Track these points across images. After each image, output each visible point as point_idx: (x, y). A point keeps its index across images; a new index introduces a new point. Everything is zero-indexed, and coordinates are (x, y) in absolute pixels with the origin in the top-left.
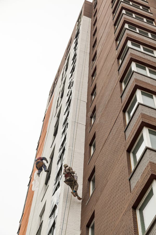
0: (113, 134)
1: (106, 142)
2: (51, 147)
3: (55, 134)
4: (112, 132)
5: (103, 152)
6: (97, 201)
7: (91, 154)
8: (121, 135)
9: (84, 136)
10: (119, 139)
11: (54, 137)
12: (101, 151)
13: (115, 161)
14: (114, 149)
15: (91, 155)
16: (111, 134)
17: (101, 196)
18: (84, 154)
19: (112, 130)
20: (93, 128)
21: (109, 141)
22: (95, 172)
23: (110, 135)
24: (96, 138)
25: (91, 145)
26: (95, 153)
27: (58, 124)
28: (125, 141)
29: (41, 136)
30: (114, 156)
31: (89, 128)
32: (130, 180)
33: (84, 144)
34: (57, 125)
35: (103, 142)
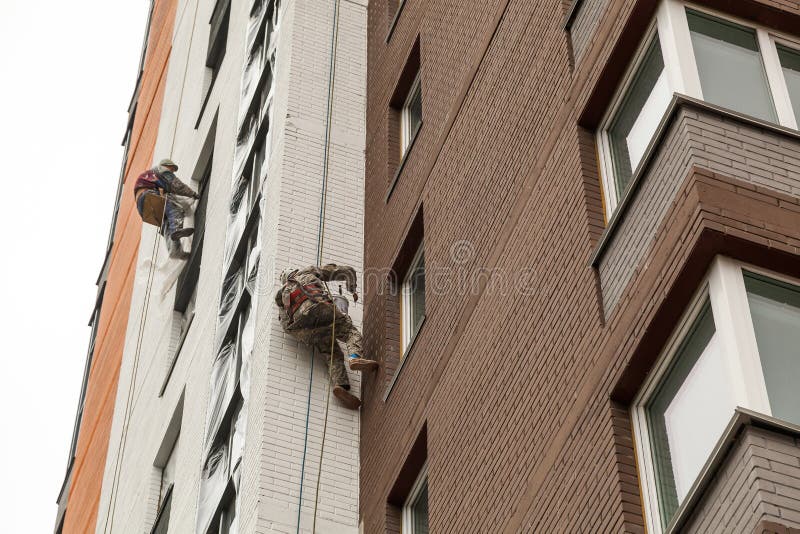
0: (511, 45)
1: (476, 84)
2: (196, 127)
3: (215, 60)
4: (501, 34)
5: (460, 137)
6: (436, 377)
7: (399, 148)
8: (546, 45)
9: (364, 61)
10: (540, 64)
11: (210, 72)
12: (452, 133)
13: (519, 178)
14: (514, 118)
15: (399, 156)
16: (498, 42)
17: (457, 354)
18: (367, 151)
19: (505, 24)
20: (403, 21)
21: (489, 78)
22: (425, 239)
23: (493, 49)
24: (422, 70)
25: (397, 105)
26: (418, 141)
27: (226, 5)
28: (572, 72)
29: (142, 73)
30: (516, 156)
31: (387, 21)
32: (596, 265)
33: (363, 100)
34: (223, 12)
35: (461, 87)
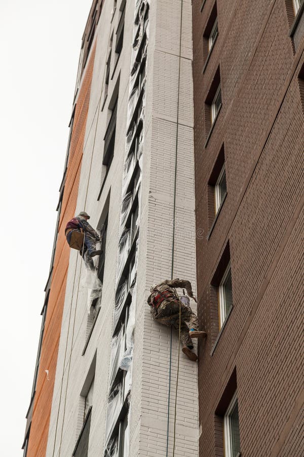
0: (276, 147)
1: (257, 171)
2: (98, 200)
3: (108, 160)
4: (270, 142)
5: (249, 201)
6: (241, 341)
7: (214, 208)
8: (297, 147)
9: (193, 159)
10: (293, 159)
11: (105, 168)
12: (245, 199)
13: (284, 224)
14: (279, 190)
15: (214, 213)
16: (269, 146)
17: (252, 327)
18: (196, 211)
19: (272, 135)
20: (215, 135)
21: (264, 167)
22: (231, 260)
23: (266, 150)
24: (226, 163)
25: (212, 183)
26: (225, 204)
27: (113, 130)
29: (66, 169)
30: (281, 211)
31: (204, 136)
33: (193, 181)
34: (111, 134)
35: (249, 172)
